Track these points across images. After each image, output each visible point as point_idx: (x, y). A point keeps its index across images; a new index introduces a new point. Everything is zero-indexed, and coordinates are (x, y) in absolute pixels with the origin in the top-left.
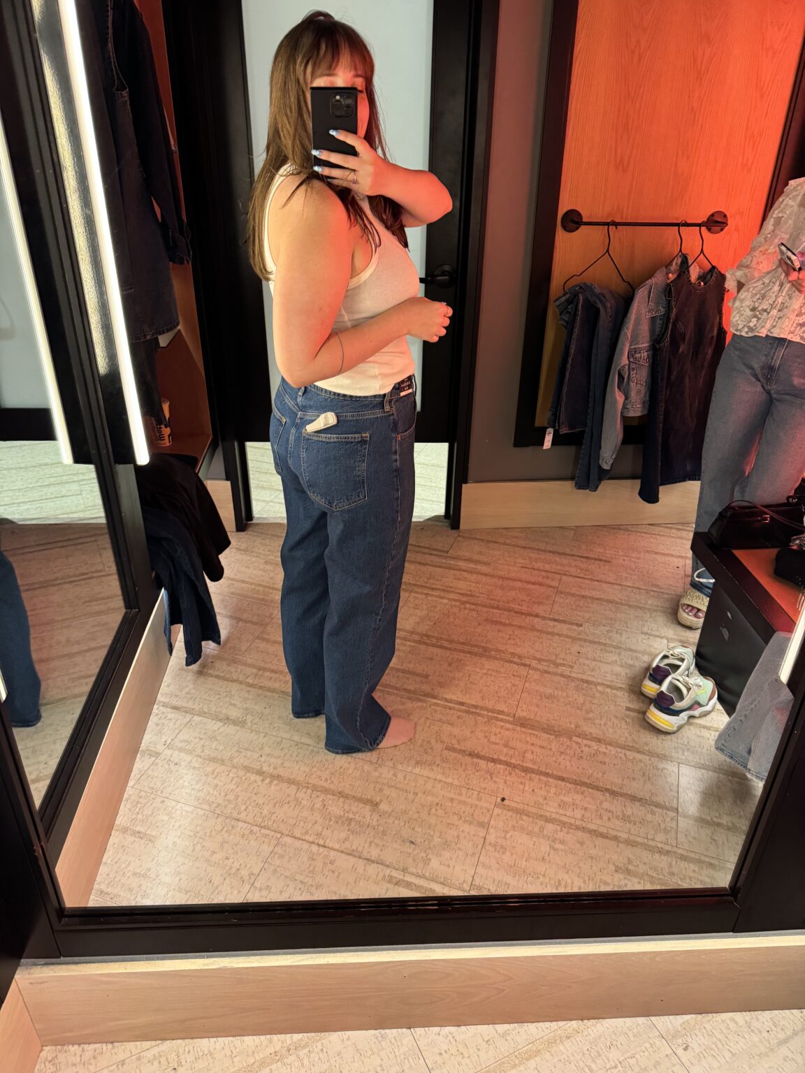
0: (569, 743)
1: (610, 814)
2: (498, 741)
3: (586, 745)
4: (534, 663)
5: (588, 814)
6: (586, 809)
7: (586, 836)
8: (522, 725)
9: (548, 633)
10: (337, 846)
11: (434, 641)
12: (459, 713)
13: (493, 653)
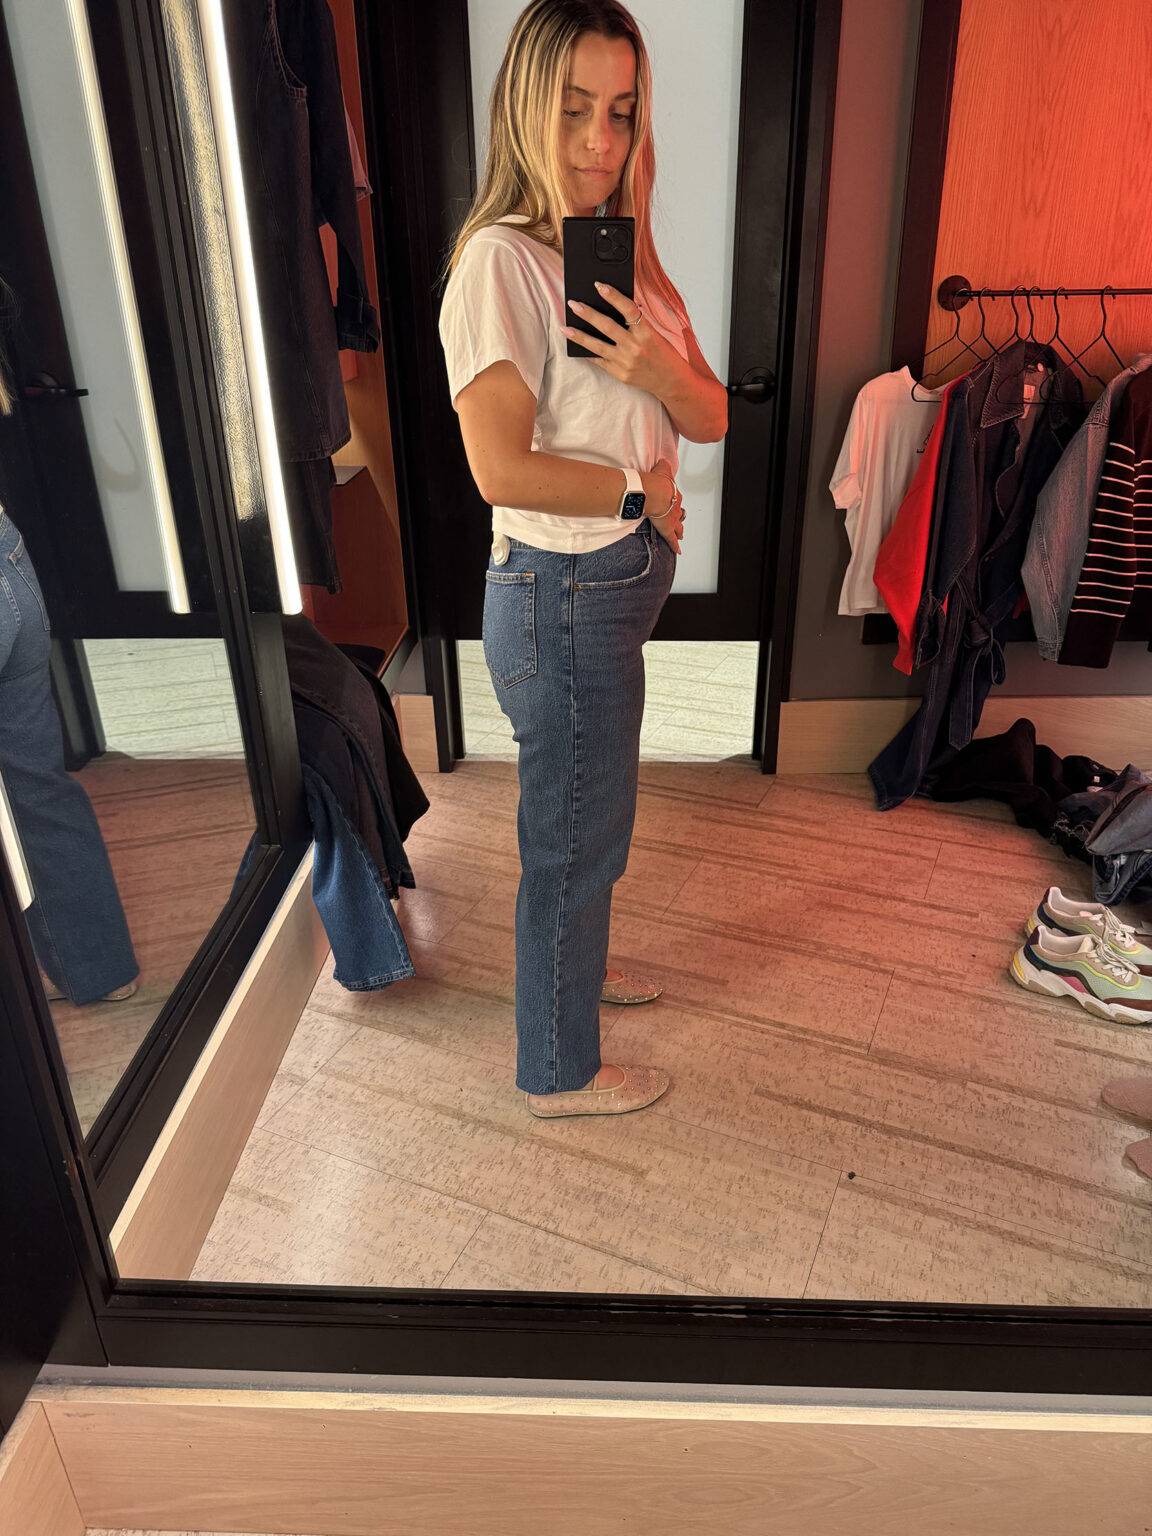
0: (961, 1091)
1: (1035, 1208)
2: (841, 1085)
3: (989, 1096)
4: (900, 969)
5: (996, 1205)
6: (993, 1197)
7: (994, 1241)
8: (883, 1062)
9: (922, 926)
10: (577, 1235)
11: (736, 931)
12: (777, 1040)
13: (832, 951)
